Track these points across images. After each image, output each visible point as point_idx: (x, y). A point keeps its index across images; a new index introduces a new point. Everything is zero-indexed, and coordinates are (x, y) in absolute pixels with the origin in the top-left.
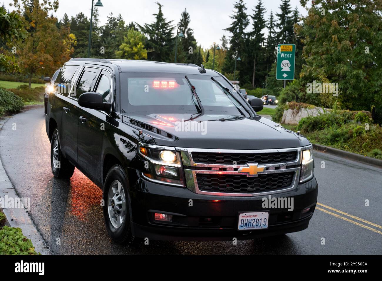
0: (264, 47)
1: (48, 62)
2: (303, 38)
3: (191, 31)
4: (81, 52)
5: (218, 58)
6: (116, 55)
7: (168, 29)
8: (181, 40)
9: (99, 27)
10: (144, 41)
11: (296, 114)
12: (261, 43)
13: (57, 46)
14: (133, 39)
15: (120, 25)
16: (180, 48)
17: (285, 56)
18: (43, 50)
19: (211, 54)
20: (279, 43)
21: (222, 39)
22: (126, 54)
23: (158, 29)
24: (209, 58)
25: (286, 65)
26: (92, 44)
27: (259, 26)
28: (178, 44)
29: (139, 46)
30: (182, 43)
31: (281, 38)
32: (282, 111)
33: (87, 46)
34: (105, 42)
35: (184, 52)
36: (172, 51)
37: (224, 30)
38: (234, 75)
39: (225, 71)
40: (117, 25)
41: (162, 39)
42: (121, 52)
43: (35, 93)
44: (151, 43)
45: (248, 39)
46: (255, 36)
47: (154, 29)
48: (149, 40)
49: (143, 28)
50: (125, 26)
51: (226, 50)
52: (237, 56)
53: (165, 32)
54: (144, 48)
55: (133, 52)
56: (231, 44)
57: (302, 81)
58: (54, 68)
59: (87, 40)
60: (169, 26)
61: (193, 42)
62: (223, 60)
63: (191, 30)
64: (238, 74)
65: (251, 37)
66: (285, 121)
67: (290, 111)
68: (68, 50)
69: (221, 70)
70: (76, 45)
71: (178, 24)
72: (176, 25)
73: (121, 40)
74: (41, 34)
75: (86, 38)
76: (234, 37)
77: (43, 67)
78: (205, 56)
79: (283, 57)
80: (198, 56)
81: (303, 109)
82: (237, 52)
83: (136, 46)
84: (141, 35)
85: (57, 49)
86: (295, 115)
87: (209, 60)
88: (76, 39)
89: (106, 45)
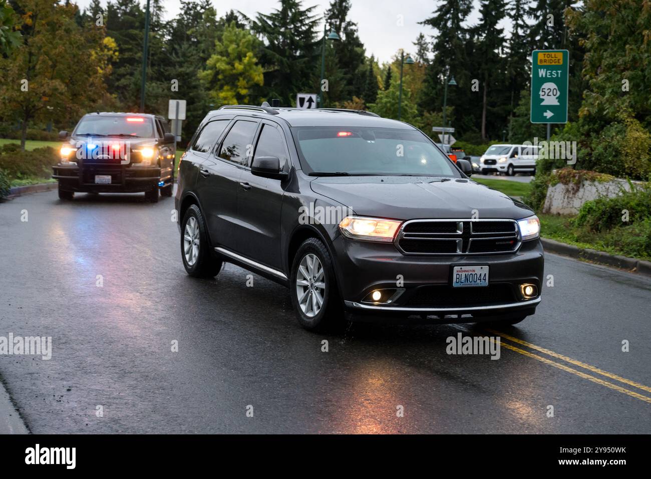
0: (504, 56)
1: (59, 95)
2: (584, 36)
3: (353, 27)
4: (127, 74)
5: (410, 82)
6: (200, 79)
7: (307, 24)
8: (332, 45)
9: (165, 23)
10: (257, 49)
11: (574, 194)
12: (498, 48)
13: (77, 62)
14: (234, 46)
15: (207, 16)
17: (548, 74)
18: (49, 71)
19: (396, 72)
20: (535, 47)
21: (416, 42)
22: (220, 77)
23: (285, 24)
24: (391, 81)
25: (551, 93)
26: (150, 57)
27: (493, 13)
28: (324, 54)
29: (246, 60)
30: (334, 52)
31: (538, 38)
32: (544, 189)
33: (139, 62)
34: (177, 54)
36: (314, 69)
37: (421, 23)
38: (444, 115)
39: (425, 108)
40: (201, 18)
41: (294, 45)
42: (209, 72)
43: (34, 161)
44: (271, 52)
45: (470, 42)
46: (484, 35)
47: (277, 23)
48: (268, 48)
49: (255, 22)
50: (217, 18)
51: (426, 64)
52: (449, 76)
53: (300, 30)
54: (256, 64)
55: (234, 71)
56: (436, 53)
57: (583, 126)
59: (140, 48)
60: (309, 18)
62: (419, 85)
63: (353, 24)
64: (451, 113)
65: (476, 37)
66: (550, 208)
67: (560, 187)
68: (101, 71)
69: (416, 106)
70: (118, 60)
71: (326, 13)
72: (323, 15)
73: (210, 48)
74: (44, 39)
75: (138, 45)
76: (442, 38)
77: (48, 107)
78: (382, 77)
79: (544, 76)
80: (368, 78)
81: (587, 183)
82: (447, 67)
83: (240, 60)
84: (250, 37)
85: (79, 70)
86: (571, 196)
87: (391, 87)
88: (117, 48)
89: (178, 60)
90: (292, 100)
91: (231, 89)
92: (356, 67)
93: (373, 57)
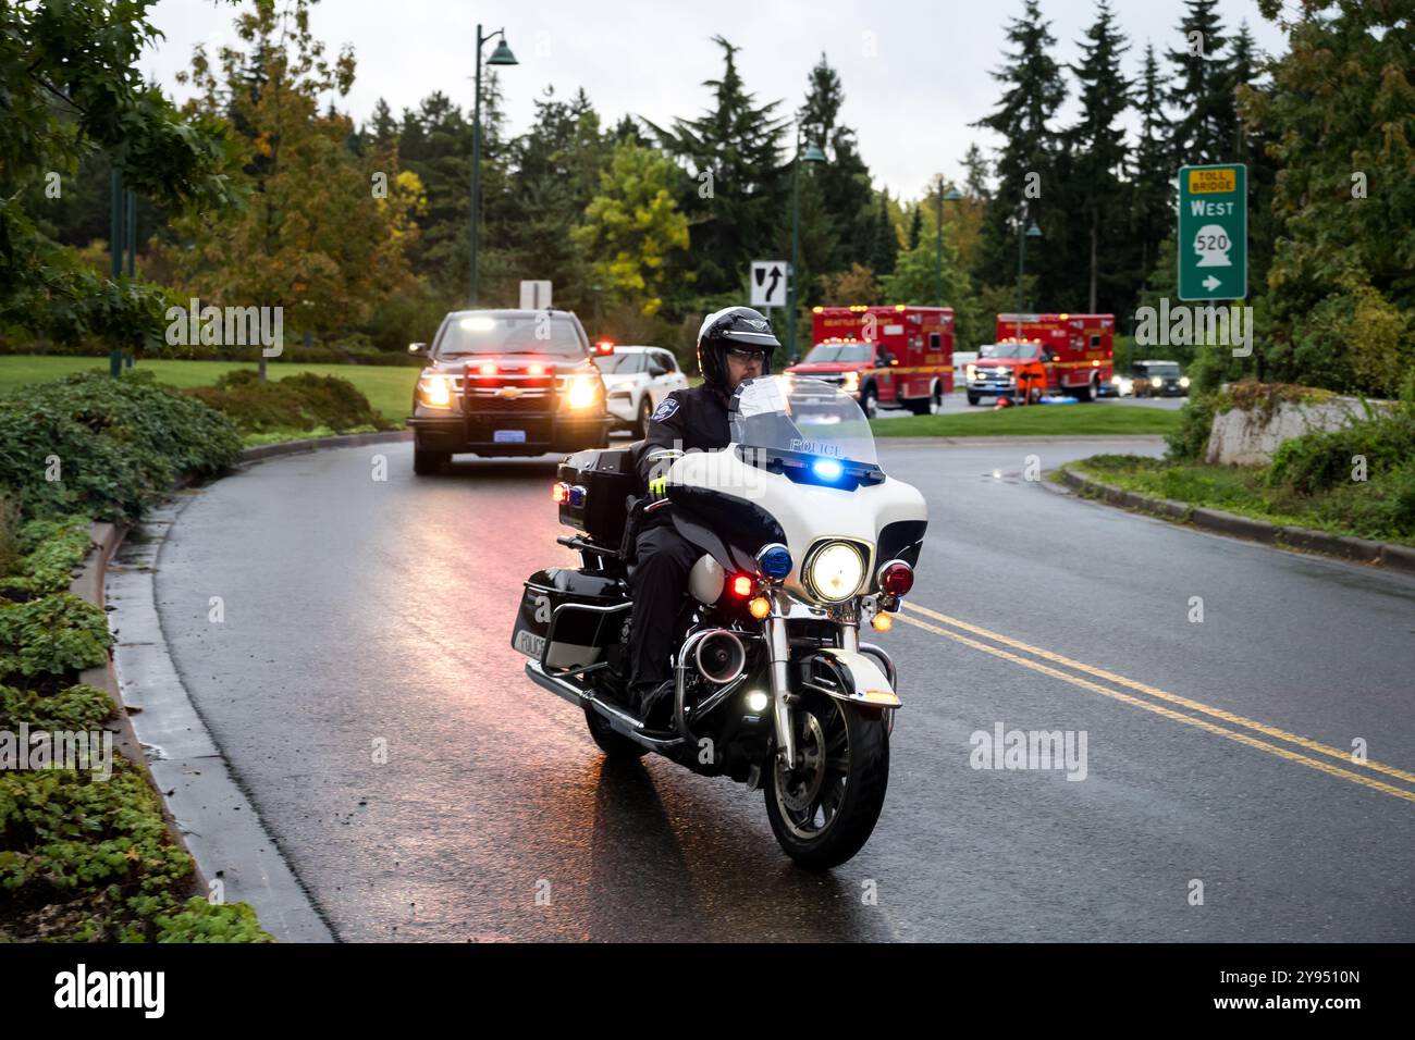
0: (1129, 180)
1: (327, 281)
2: (1275, 137)
3: (849, 137)
4: (442, 237)
5: (955, 233)
6: (574, 243)
7: (764, 135)
8: (811, 171)
9: (507, 142)
11: (1262, 427)
12: (1115, 165)
13: (354, 219)
14: (633, 179)
15: (584, 127)
16: (809, 204)
17: (1209, 209)
18: (304, 237)
19: (930, 217)
20: (1183, 161)
21: (965, 160)
22: (611, 236)
23: (724, 137)
24: (922, 234)
25: (1215, 245)
26: (484, 205)
27: (1106, 102)
28: (800, 187)
29: (656, 204)
30: (816, 184)
31: (1189, 144)
32: (1207, 420)
33: (463, 214)
34: (531, 197)
35: (827, 216)
36: (781, 216)
37: (974, 125)
38: (1019, 291)
39: (984, 279)
40: (573, 131)
41: (743, 174)
42: (591, 228)
43: (284, 401)
45: (1065, 155)
46: (1090, 143)
47: (710, 136)
48: (695, 179)
49: (669, 135)
50: (602, 131)
51: (984, 199)
52: (1027, 221)
53: (753, 145)
54: (676, 211)
55: (636, 226)
56: (1003, 178)
57: (1276, 302)
58: (346, 304)
59: (464, 190)
60: (768, 123)
61: (858, 177)
62: (974, 239)
63: (849, 131)
64: (1033, 288)
65: (1075, 146)
66: (1218, 454)
67: (1237, 416)
68: (397, 234)
69: (968, 277)
70: (426, 214)
71: (799, 113)
72: (792, 118)
73: (591, 185)
74: (292, 181)
75: (461, 184)
76: (1013, 151)
77: (306, 302)
78: (904, 226)
79: (1202, 213)
80: (879, 229)
81: (1285, 406)
82: (1023, 203)
83: (646, 204)
84: (661, 161)
85: (358, 233)
86: (1256, 430)
87: (921, 243)
88: (424, 191)
89: (534, 208)
90: (741, 274)
91: (631, 257)
92: (858, 208)
93: (886, 191)
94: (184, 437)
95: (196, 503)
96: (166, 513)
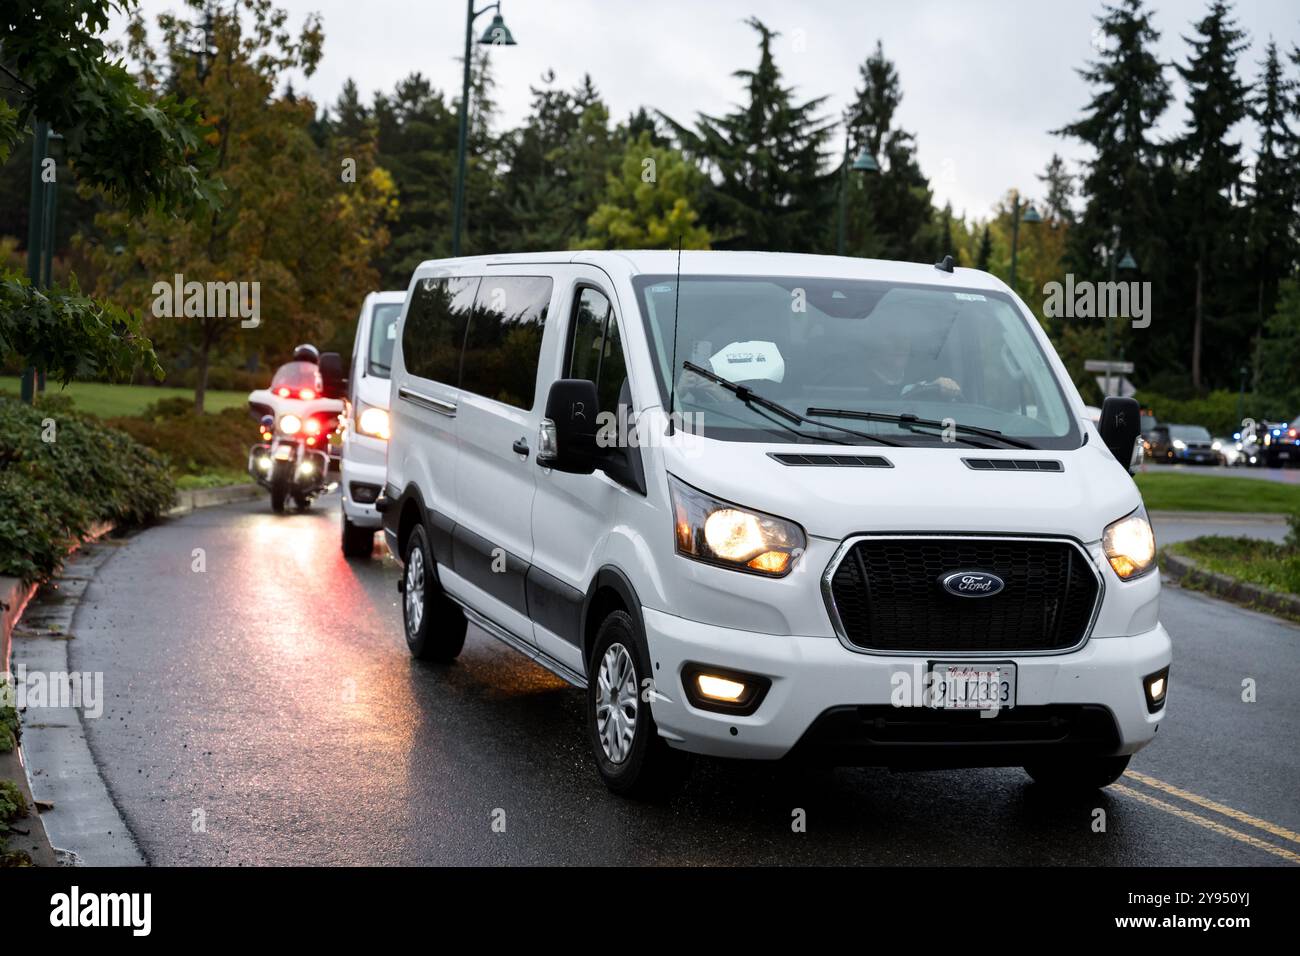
0: (1242, 204)
3: (906, 143)
4: (417, 247)
5: (1032, 262)
7: (805, 138)
8: (860, 185)
9: (497, 136)
10: (697, 193)
12: (1227, 186)
13: (317, 224)
14: (646, 185)
15: (590, 121)
18: (256, 242)
19: (1001, 241)
21: (1045, 174)
23: (757, 138)
24: (992, 261)
26: (467, 211)
27: (1218, 110)
28: (844, 199)
29: (673, 216)
30: (865, 197)
33: (442, 221)
34: (524, 203)
35: (877, 237)
36: (822, 234)
37: (1057, 133)
38: (1107, 334)
40: (576, 126)
41: (778, 183)
42: (594, 241)
43: (224, 436)
44: (728, 198)
45: (1166, 172)
46: (1197, 158)
47: (740, 136)
48: (720, 189)
49: (691, 135)
50: (611, 126)
51: (1066, 221)
52: (1119, 249)
53: (791, 149)
54: (696, 225)
55: (648, 241)
56: (1091, 197)
58: (302, 322)
59: (444, 192)
60: (809, 123)
62: (1053, 269)
63: (906, 136)
64: (1124, 331)
65: (1179, 162)
68: (364, 241)
70: (397, 218)
71: (848, 112)
72: (839, 118)
73: (596, 191)
74: (246, 175)
75: (441, 184)
76: (1103, 165)
78: (969, 251)
82: (1115, 229)
83: (660, 215)
84: (680, 166)
85: (320, 240)
88: (397, 192)
89: (527, 216)
92: (915, 228)
93: (948, 209)
94: (107, 477)
95: (118, 557)
96: (84, 568)
